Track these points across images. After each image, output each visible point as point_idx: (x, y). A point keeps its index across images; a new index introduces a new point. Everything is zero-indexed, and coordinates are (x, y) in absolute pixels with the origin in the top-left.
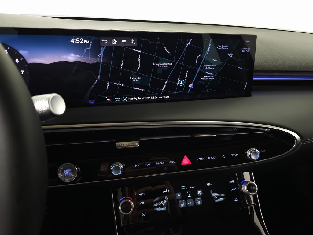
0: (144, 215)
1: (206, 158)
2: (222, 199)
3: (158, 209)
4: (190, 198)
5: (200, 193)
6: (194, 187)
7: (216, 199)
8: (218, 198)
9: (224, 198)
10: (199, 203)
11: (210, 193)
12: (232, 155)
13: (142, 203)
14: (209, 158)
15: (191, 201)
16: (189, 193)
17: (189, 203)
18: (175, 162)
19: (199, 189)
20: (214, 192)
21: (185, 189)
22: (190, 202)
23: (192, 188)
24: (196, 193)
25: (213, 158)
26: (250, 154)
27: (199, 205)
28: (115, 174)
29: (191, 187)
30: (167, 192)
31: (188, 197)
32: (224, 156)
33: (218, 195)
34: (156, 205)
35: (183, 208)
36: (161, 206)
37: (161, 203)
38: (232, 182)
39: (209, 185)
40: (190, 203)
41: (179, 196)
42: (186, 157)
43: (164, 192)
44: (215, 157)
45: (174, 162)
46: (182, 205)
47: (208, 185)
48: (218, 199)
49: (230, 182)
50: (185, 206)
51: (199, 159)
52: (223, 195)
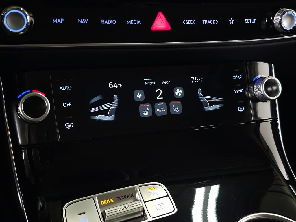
0: (70, 127)
1: (199, 22)
2: (218, 106)
3: (99, 117)
4: (160, 101)
5: (179, 92)
6: (169, 82)
7: (207, 106)
8: (211, 103)
9: (222, 105)
10: (177, 110)
11: (198, 95)
12: (247, 21)
13: (67, 104)
14: (205, 22)
15: (162, 106)
16: (159, 92)
17: (158, 110)
18: (139, 22)
19: (178, 86)
20: (204, 94)
21: (151, 83)
22: (160, 107)
23: (166, 82)
24: (173, 93)
25: (212, 22)
26: (280, 18)
27: (177, 115)
28: (11, 30)
29: (163, 82)
30: (117, 86)
31: (158, 98)
32: (231, 21)
33: (210, 98)
34: (95, 110)
35: (146, 118)
36: (105, 112)
37: (105, 107)
38: (239, 77)
39: (197, 80)
40: (161, 109)
41: (139, 96)
42: (161, 15)
43: (111, 86)
44: (215, 22)
45: (137, 22)
46: (145, 113)
47: (195, 79)
48: (211, 105)
49: (234, 78)
50: (151, 115)
51: (185, 22)
52: (219, 99)
